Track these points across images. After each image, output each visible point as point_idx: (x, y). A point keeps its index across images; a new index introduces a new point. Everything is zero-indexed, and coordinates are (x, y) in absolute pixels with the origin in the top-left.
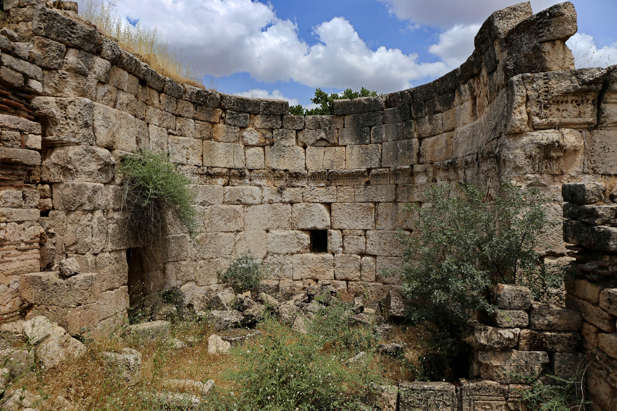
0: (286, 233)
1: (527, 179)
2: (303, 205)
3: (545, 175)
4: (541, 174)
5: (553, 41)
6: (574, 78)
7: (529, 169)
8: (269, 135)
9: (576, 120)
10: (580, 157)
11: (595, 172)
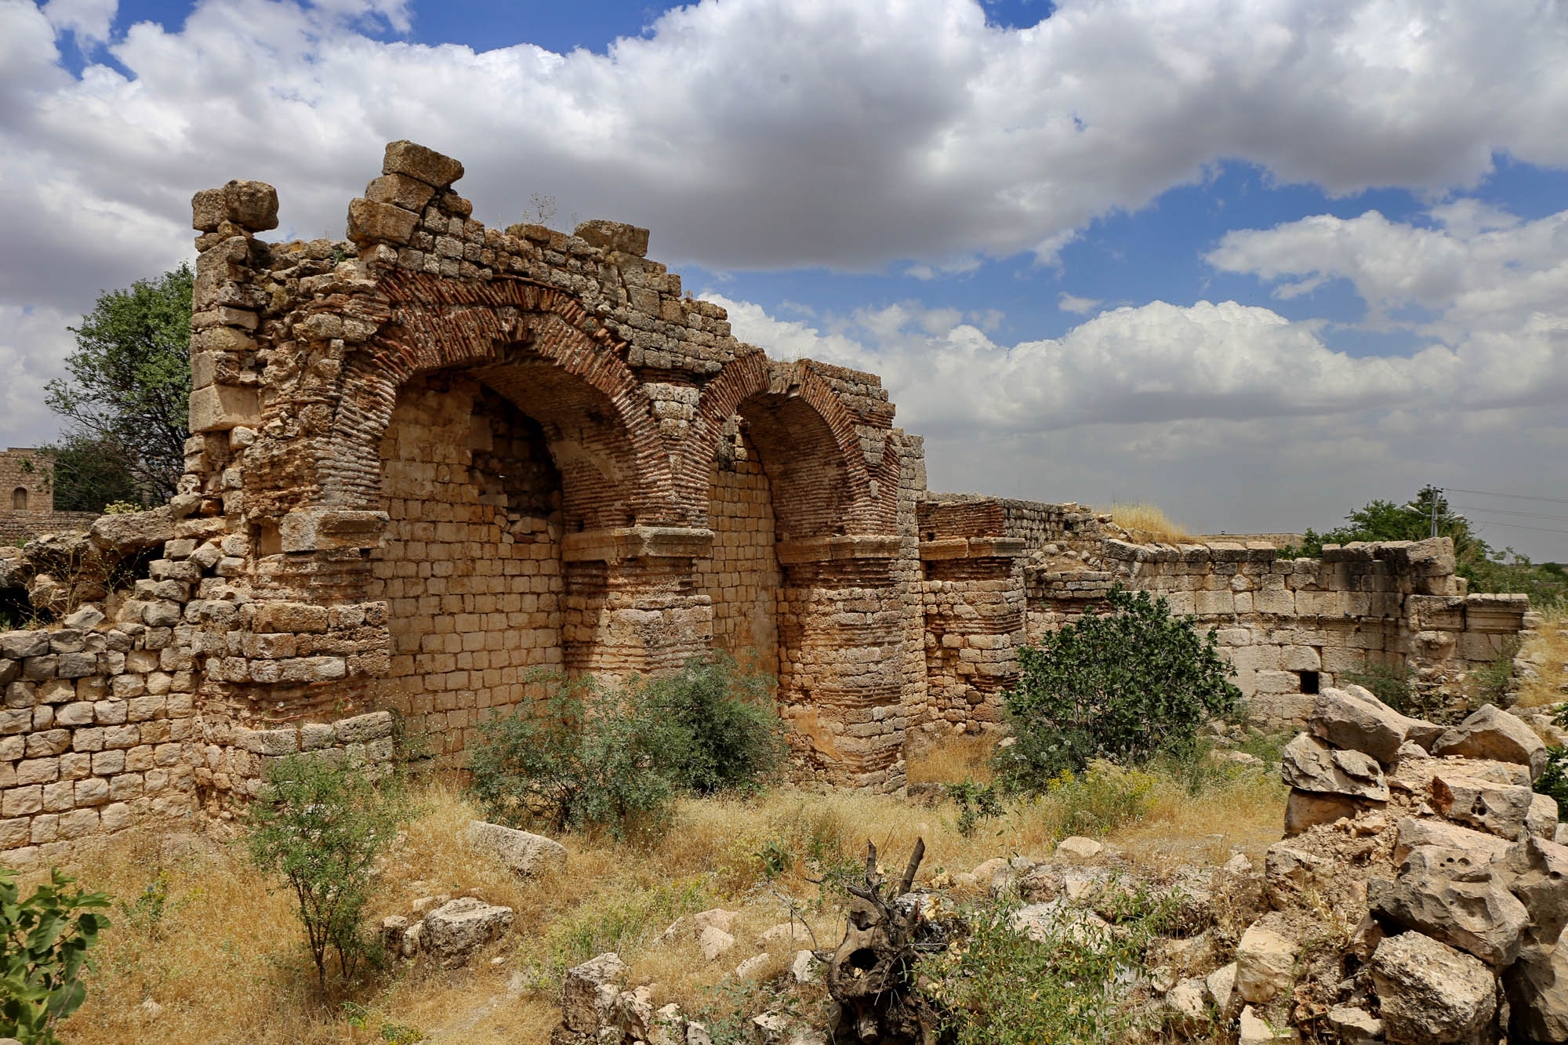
0: (1275, 673)
8: (1257, 580)
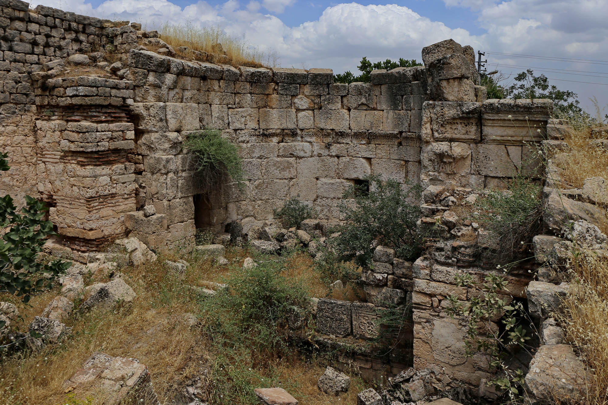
0: (332, 181)
1: (429, 175)
2: (348, 159)
3: (442, 174)
4: (439, 173)
5: (448, 80)
6: (458, 108)
7: (431, 168)
8: (317, 101)
9: (463, 137)
10: (468, 162)
11: (479, 174)
